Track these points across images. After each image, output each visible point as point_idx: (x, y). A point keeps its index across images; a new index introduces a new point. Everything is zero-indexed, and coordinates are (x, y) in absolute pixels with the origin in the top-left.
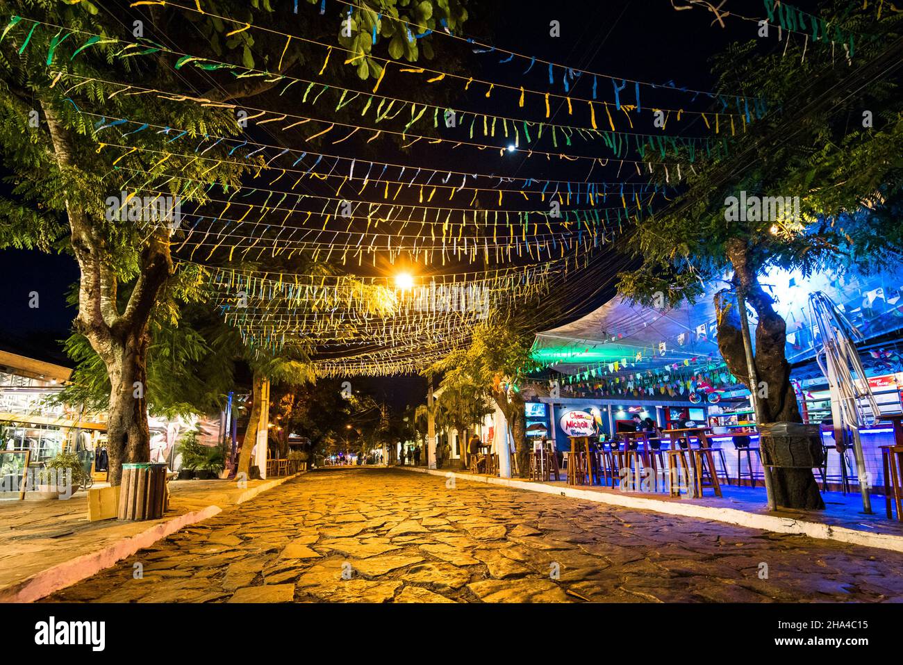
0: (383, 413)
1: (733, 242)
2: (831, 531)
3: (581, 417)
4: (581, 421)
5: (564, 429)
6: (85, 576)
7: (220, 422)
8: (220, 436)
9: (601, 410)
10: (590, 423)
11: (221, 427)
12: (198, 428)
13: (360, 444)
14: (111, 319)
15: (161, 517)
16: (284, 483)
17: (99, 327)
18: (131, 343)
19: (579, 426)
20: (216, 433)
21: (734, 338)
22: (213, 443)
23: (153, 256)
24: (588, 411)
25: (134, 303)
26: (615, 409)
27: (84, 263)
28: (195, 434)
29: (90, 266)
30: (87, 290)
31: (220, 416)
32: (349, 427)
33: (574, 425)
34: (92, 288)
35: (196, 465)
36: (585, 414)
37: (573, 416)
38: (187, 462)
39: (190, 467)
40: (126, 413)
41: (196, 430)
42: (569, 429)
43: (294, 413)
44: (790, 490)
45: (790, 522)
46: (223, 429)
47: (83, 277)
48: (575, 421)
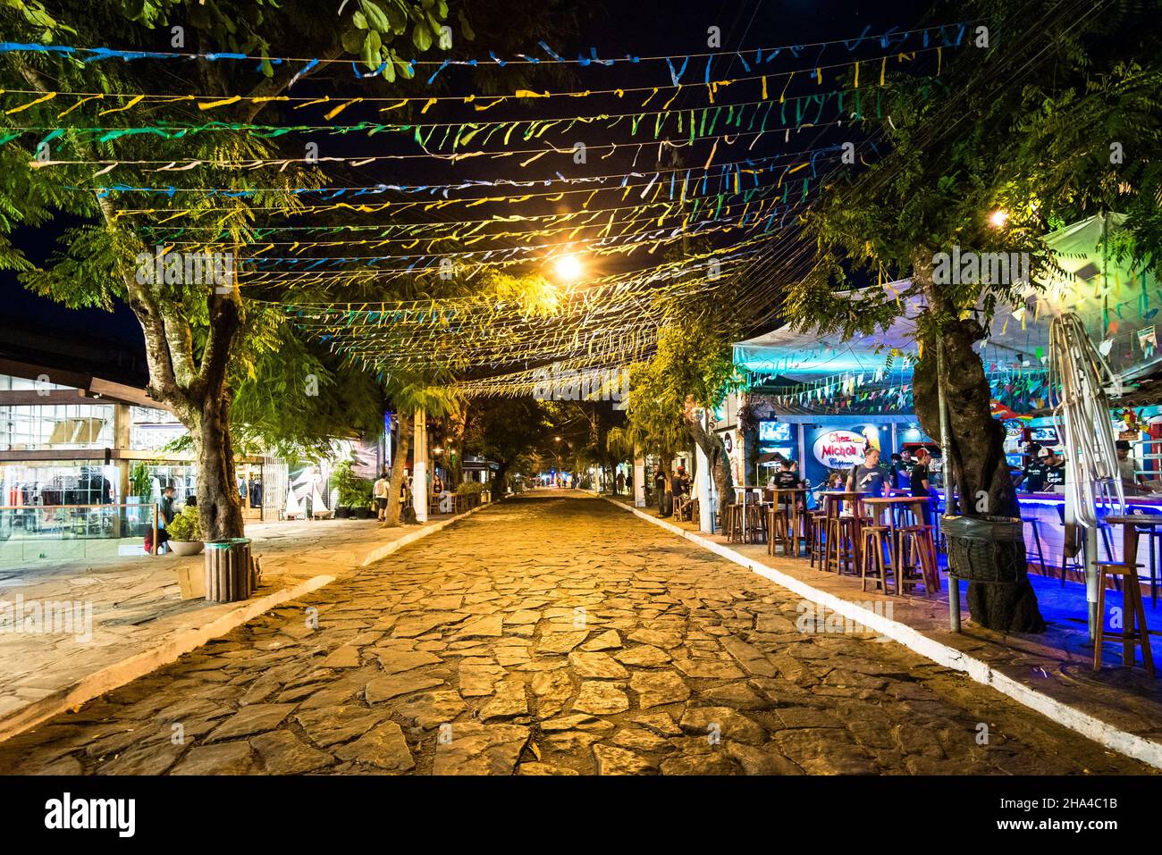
0: (593, 425)
1: (919, 249)
2: (991, 675)
3: (846, 439)
4: (846, 445)
5: (819, 459)
6: (141, 674)
7: (378, 449)
8: (378, 467)
9: (880, 429)
10: (860, 447)
11: (378, 456)
12: (353, 457)
13: (573, 462)
14: (186, 379)
15: (247, 598)
16: (446, 528)
17: (172, 393)
18: (208, 406)
19: (843, 452)
20: (373, 463)
21: (930, 386)
22: (372, 474)
23: (218, 304)
24: (858, 431)
25: (208, 360)
26: (902, 427)
27: (146, 326)
28: (351, 464)
29: (151, 329)
30: (153, 355)
31: (376, 443)
32: (558, 439)
33: (834, 452)
34: (157, 351)
35: (352, 502)
36: (853, 436)
37: (834, 438)
38: (346, 496)
39: (346, 505)
40: (211, 482)
41: (351, 460)
42: (827, 457)
43: (467, 434)
44: (989, 604)
45: (956, 654)
46: (381, 458)
47: (147, 341)
48: (836, 445)
